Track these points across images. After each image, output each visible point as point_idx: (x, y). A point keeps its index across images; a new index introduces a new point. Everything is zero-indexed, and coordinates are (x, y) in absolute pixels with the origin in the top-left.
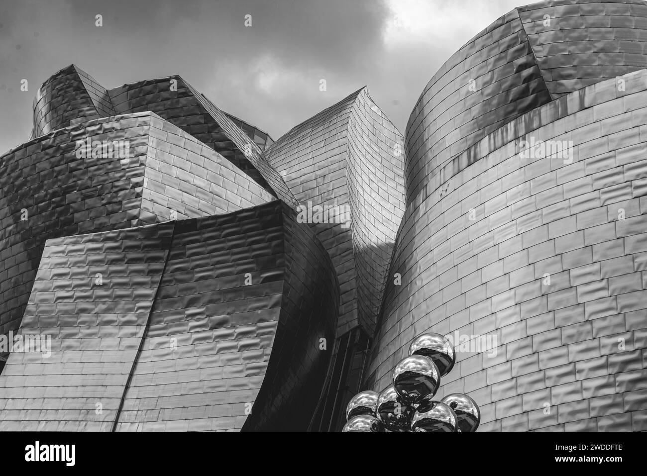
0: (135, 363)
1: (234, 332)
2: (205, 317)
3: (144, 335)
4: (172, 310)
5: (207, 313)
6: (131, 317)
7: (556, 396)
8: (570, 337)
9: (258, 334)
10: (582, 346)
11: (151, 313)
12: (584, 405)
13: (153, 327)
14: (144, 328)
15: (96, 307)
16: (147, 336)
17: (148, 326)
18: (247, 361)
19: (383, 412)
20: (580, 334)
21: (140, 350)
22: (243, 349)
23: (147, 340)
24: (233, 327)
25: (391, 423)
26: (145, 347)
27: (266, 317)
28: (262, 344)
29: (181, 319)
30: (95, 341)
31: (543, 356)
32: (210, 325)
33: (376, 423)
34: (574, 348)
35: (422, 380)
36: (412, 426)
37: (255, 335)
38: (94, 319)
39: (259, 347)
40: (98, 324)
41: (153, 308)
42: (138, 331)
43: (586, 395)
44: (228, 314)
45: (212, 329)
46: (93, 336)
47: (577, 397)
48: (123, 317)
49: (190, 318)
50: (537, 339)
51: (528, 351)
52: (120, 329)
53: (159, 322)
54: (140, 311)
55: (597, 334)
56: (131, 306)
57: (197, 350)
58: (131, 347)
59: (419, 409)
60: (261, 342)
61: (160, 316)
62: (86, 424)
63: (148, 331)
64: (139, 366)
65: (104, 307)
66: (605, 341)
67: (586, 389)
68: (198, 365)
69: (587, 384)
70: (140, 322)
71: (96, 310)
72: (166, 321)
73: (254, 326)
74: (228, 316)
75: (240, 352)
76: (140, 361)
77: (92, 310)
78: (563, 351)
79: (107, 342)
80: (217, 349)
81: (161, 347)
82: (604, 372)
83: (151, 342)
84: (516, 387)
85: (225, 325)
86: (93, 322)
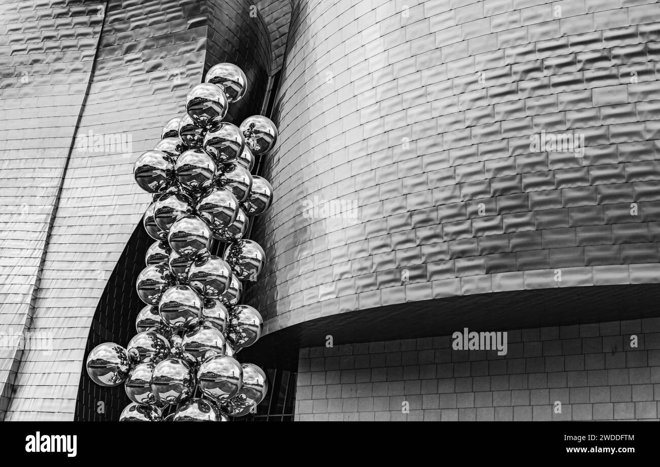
0: (84, 105)
1: (167, 74)
2: (141, 61)
3: (90, 80)
4: (113, 57)
5: (144, 58)
6: (77, 65)
7: (411, 116)
8: (423, 63)
9: (188, 75)
10: (433, 71)
11: (95, 61)
12: (433, 123)
13: (97, 73)
14: (89, 74)
15: (47, 57)
16: (93, 81)
17: (93, 71)
18: (179, 99)
19: (184, 135)
20: (431, 60)
21: (87, 94)
22: (175, 89)
23: (93, 85)
24: (166, 69)
25: (192, 144)
26: (92, 91)
27: (194, 59)
28: (191, 84)
29: (121, 65)
30: (48, 87)
31: (401, 81)
32: (147, 69)
33: (180, 145)
34: (426, 73)
35: (209, 104)
36: (204, 145)
37: (185, 76)
38: (46, 68)
39: (189, 86)
40: (50, 72)
41: (97, 56)
42: (84, 77)
43: (435, 114)
44: (162, 58)
45: (148, 72)
46: (46, 84)
47: (428, 116)
48: (71, 65)
49: (129, 63)
50: (397, 67)
51: (390, 78)
52: (69, 76)
53: (102, 68)
54: (85, 59)
55: (445, 60)
56: (76, 55)
57: (136, 92)
58: (79, 91)
59: (210, 130)
60: (190, 81)
61: (102, 63)
62: (43, 160)
63: (94, 76)
64: (87, 108)
65: (54, 57)
66: (451, 65)
67: (435, 109)
68: (137, 105)
69: (436, 104)
70: (85, 69)
71: (47, 60)
72: (108, 68)
73: (184, 68)
74: (162, 61)
75: (173, 92)
76: (88, 103)
77: (43, 60)
78: (418, 76)
79: (58, 88)
80: (153, 90)
81: (105, 90)
82: (449, 93)
83: (96, 87)
84: (379, 110)
85: (159, 69)
86: (45, 71)
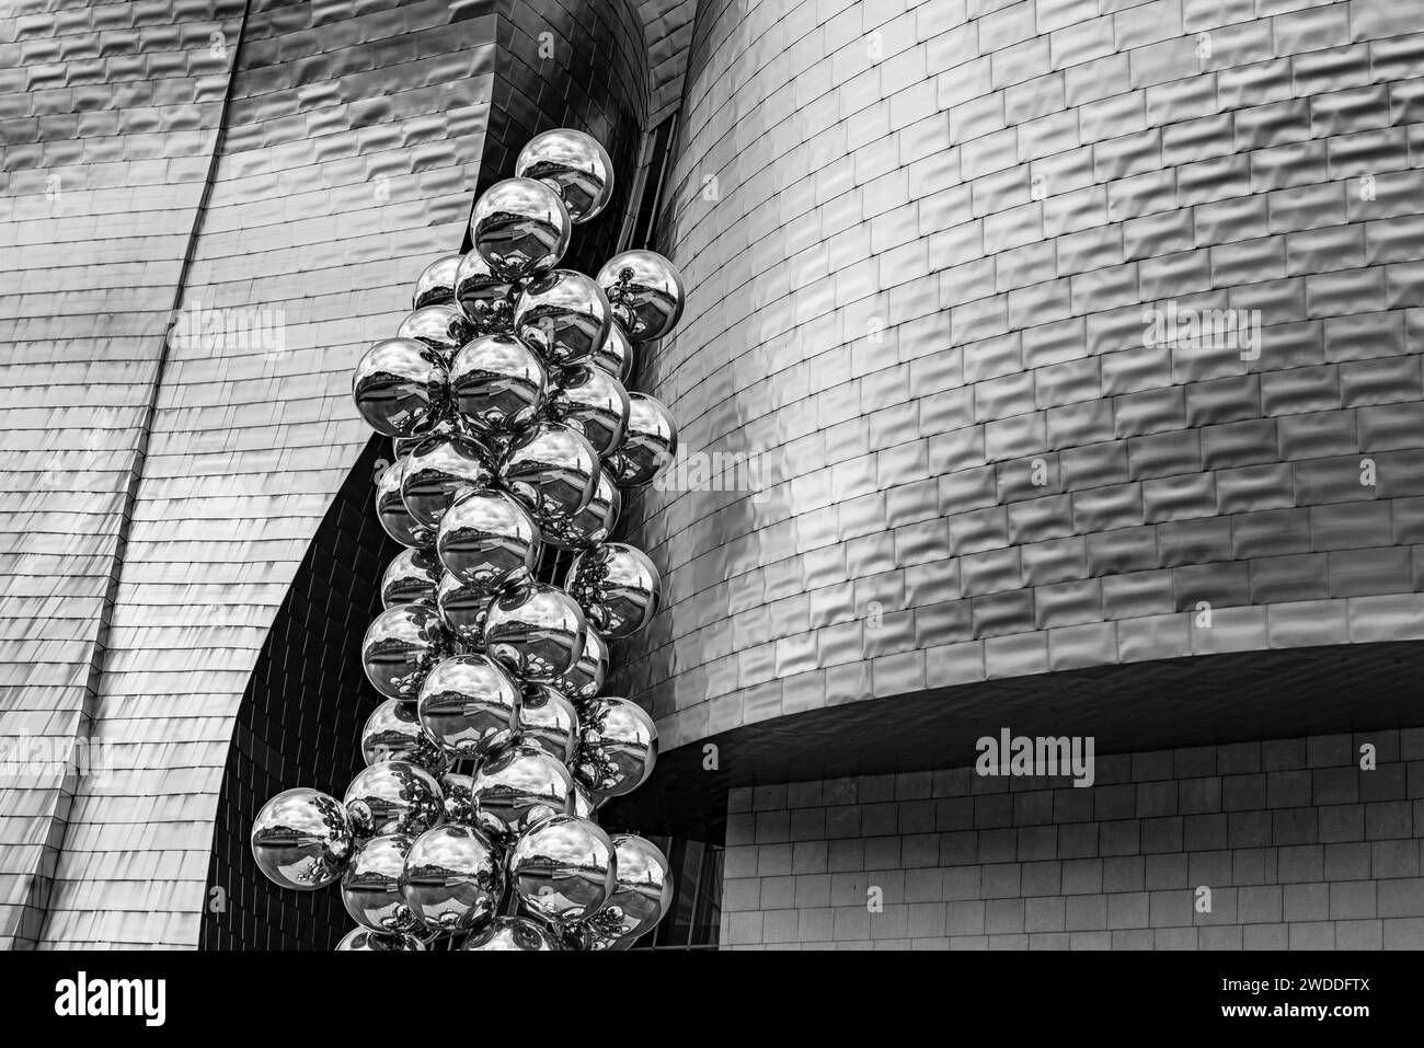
0: (203, 209)
1: (402, 132)
2: (338, 102)
3: (216, 149)
4: (272, 92)
5: (344, 95)
6: (187, 111)
7: (994, 235)
8: (1021, 108)
9: (450, 134)
10: (1045, 127)
11: (228, 102)
12: (1045, 252)
13: (234, 130)
14: (215, 133)
15: (113, 95)
16: (223, 150)
17: (224, 128)
18: (431, 193)
19: (467, 299)
20: (1040, 100)
21: (211, 182)
22: (421, 168)
23: (225, 161)
24: (398, 120)
25: (486, 321)
26: (222, 174)
27: (464, 95)
28: (459, 155)
29: (290, 110)
30: (117, 167)
31: (970, 152)
32: (351, 120)
33: (459, 322)
34: (1029, 132)
35: (528, 228)
36: (516, 323)
37: (445, 137)
38: (112, 120)
39: (454, 161)
40: (121, 131)
41: (231, 91)
42: (202, 141)
43: (1051, 229)
44: (387, 93)
45: (355, 127)
46: (112, 158)
47: (1033, 235)
48: (171, 112)
49: (309, 107)
50: (958, 116)
51: (943, 143)
52: (166, 140)
53: (246, 120)
54: (205, 98)
55: (1074, 98)
56: (183, 89)
57: (326, 176)
58: (192, 176)
59: (529, 287)
60: (457, 149)
61: (246, 106)
62: (109, 343)
63: (225, 139)
64: (211, 217)
65: (130, 93)
66: (1090, 113)
67: (1051, 218)
68: (332, 208)
69: (1053, 207)
70: (205, 121)
71: (115, 102)
72: (260, 117)
73: (442, 116)
74: (387, 99)
75: (415, 175)
76: (212, 204)
77: (105, 102)
78: (1007, 139)
79: (141, 168)
80: (368, 171)
81: (254, 172)
82: (1085, 179)
83: (232, 164)
84: (916, 220)
85: (381, 119)
86: (109, 127)
